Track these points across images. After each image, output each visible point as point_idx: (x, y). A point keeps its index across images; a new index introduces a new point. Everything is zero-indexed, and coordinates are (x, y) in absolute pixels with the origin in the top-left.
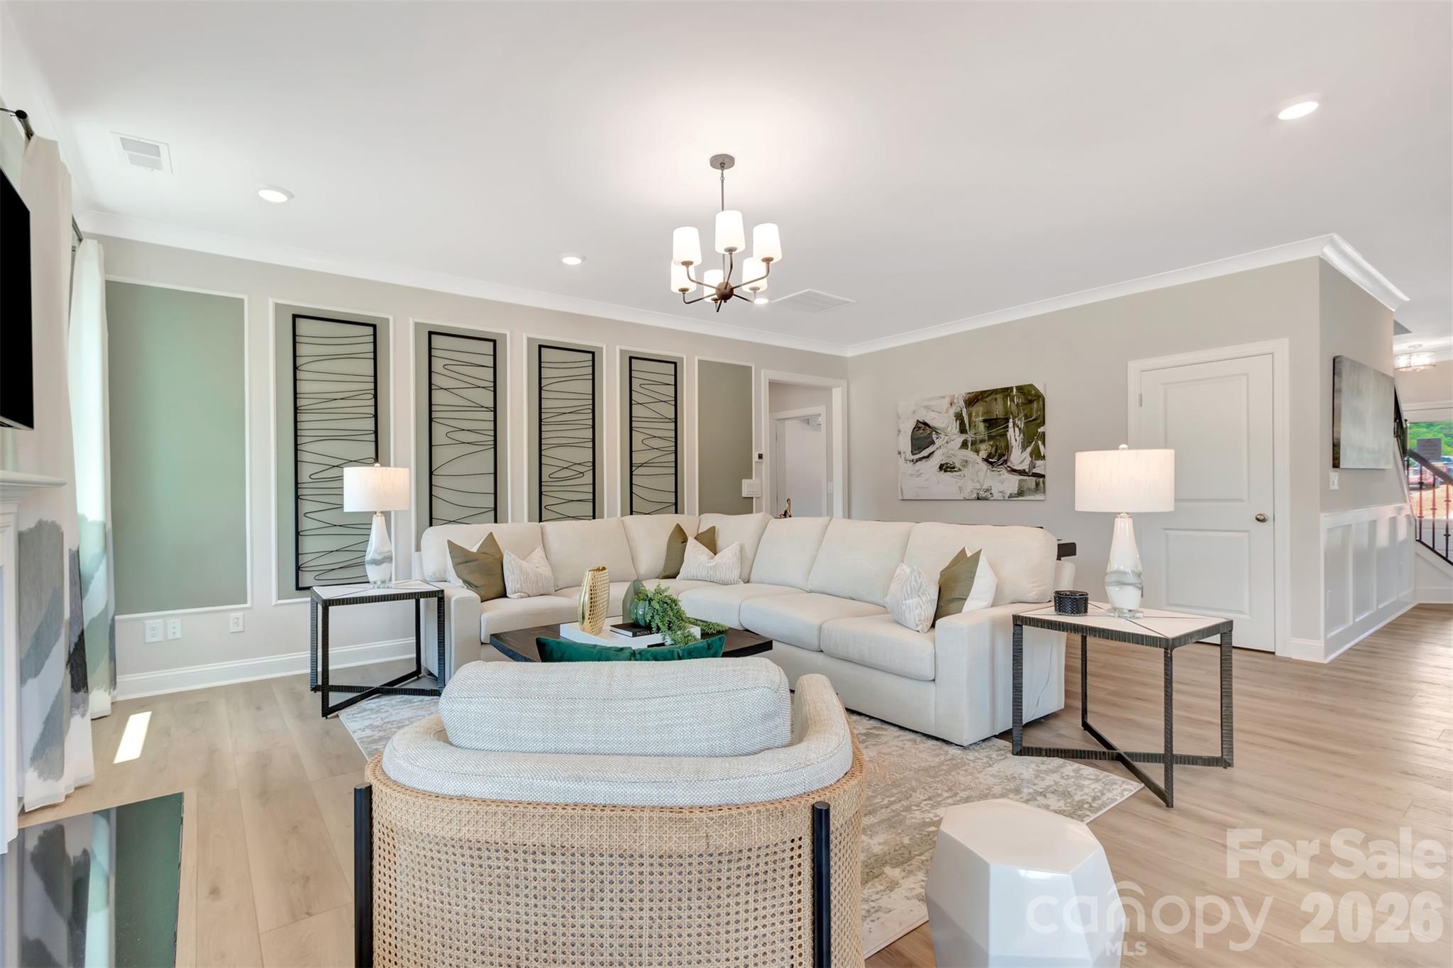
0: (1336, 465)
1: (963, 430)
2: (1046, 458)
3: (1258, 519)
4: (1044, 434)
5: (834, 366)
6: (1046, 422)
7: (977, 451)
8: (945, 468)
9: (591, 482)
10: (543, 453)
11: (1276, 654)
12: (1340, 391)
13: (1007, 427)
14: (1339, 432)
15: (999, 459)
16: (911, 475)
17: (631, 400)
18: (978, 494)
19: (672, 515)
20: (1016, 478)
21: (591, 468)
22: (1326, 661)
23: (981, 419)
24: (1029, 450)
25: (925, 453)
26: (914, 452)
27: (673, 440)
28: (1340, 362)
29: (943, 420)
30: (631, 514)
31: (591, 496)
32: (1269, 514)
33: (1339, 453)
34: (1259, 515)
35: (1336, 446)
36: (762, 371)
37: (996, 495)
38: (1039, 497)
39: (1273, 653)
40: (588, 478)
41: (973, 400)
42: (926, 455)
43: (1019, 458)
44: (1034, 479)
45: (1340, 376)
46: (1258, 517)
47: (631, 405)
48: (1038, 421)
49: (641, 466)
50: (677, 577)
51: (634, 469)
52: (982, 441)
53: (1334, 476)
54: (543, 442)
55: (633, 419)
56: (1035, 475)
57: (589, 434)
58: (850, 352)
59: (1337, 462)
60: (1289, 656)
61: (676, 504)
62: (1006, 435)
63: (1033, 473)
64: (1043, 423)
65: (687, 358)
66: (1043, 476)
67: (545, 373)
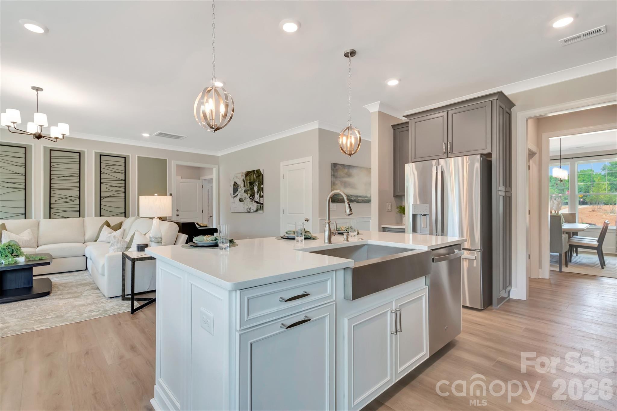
1: (244, 186)
2: (264, 197)
4: (263, 188)
5: (214, 160)
6: (264, 183)
7: (248, 194)
8: (241, 200)
9: (79, 204)
10: (51, 192)
12: (334, 176)
13: (254, 185)
15: (252, 197)
16: (233, 203)
17: (100, 171)
18: (248, 210)
19: (122, 218)
20: (256, 204)
21: (79, 198)
23: (248, 182)
24: (259, 194)
25: (236, 194)
26: (234, 194)
27: (124, 188)
28: (333, 165)
29: (240, 183)
30: (100, 216)
31: (78, 209)
36: (173, 161)
37: (252, 211)
38: (261, 212)
40: (77, 202)
41: (248, 174)
42: (236, 195)
43: (257, 197)
44: (260, 205)
45: (333, 170)
46: (306, 220)
47: (100, 174)
48: (261, 183)
49: (106, 197)
50: (97, 241)
51: (102, 199)
52: (249, 190)
53: (333, 205)
54: (51, 188)
55: (101, 179)
56: (261, 204)
57: (78, 185)
58: (219, 154)
61: (125, 213)
62: (254, 188)
63: (260, 203)
64: (263, 184)
65: (131, 156)
66: (263, 204)
67: (53, 161)
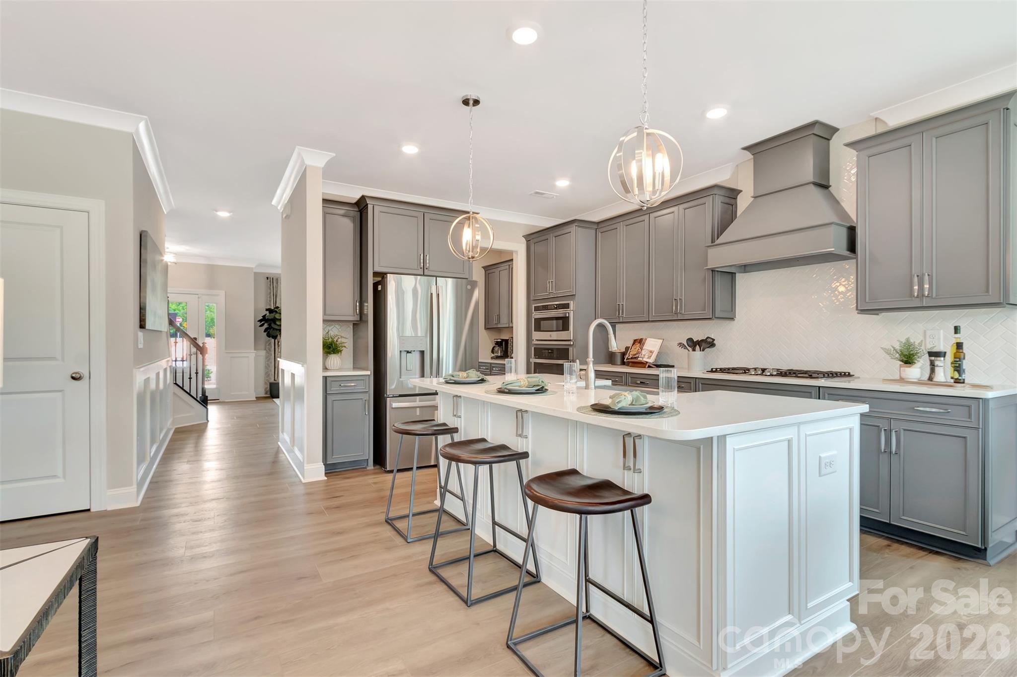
0: (142, 326)
3: (73, 378)
11: (92, 510)
12: (146, 262)
14: (145, 298)
22: (138, 504)
28: (146, 236)
32: (85, 372)
33: (144, 315)
34: (73, 373)
35: (142, 310)
39: (89, 510)
45: (146, 248)
46: (74, 375)
53: (140, 334)
59: (142, 323)
60: (105, 509)
